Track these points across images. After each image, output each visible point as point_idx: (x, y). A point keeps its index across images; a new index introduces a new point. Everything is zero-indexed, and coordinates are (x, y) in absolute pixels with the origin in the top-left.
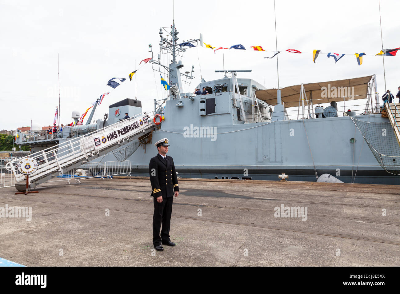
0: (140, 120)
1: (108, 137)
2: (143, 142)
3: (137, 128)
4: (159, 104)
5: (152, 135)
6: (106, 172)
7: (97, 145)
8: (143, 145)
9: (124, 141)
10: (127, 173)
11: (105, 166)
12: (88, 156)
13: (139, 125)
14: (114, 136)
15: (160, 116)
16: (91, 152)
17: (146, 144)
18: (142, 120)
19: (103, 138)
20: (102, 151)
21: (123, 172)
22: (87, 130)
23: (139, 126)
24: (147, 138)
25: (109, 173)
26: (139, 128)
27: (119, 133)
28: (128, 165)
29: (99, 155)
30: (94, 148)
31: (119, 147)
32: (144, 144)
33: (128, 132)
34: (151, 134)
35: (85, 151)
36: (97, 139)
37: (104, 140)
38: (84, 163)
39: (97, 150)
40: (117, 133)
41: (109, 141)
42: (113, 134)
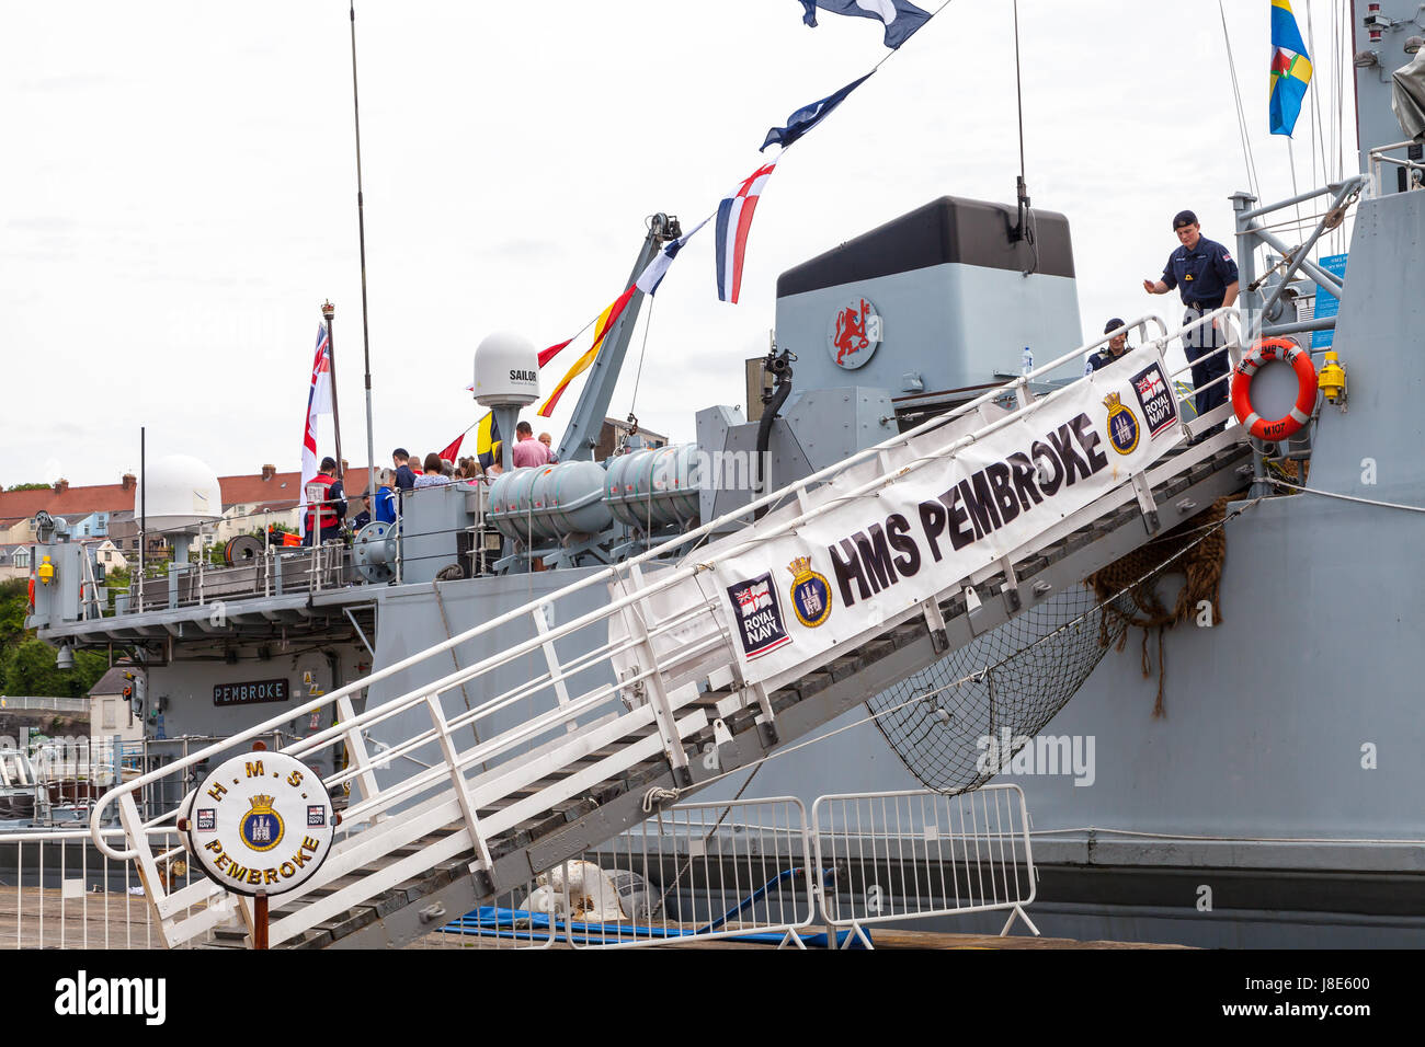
0: (1113, 400)
1: (844, 572)
2: (1140, 614)
3: (1085, 474)
4: (1280, 238)
5: (1218, 537)
6: (821, 890)
7: (756, 645)
8: (1135, 634)
9: (973, 601)
10: (997, 906)
11: (816, 832)
12: (686, 741)
13: (1106, 446)
14: (894, 554)
15: (1296, 350)
16: (711, 707)
17: (1170, 623)
18: (1130, 401)
19: (804, 575)
20: (793, 693)
21: (964, 895)
22: (612, 505)
23: (1100, 462)
24: (1177, 567)
25: (844, 902)
26: (1102, 482)
27: (932, 532)
28: (1005, 827)
29: (771, 737)
30: (735, 671)
31: (938, 655)
32: (1147, 628)
33: (1011, 514)
34: (1210, 527)
35: (662, 700)
36: (755, 590)
37: (812, 600)
38: (659, 805)
39: (756, 687)
40: (917, 532)
41: (849, 601)
42: (878, 537)
